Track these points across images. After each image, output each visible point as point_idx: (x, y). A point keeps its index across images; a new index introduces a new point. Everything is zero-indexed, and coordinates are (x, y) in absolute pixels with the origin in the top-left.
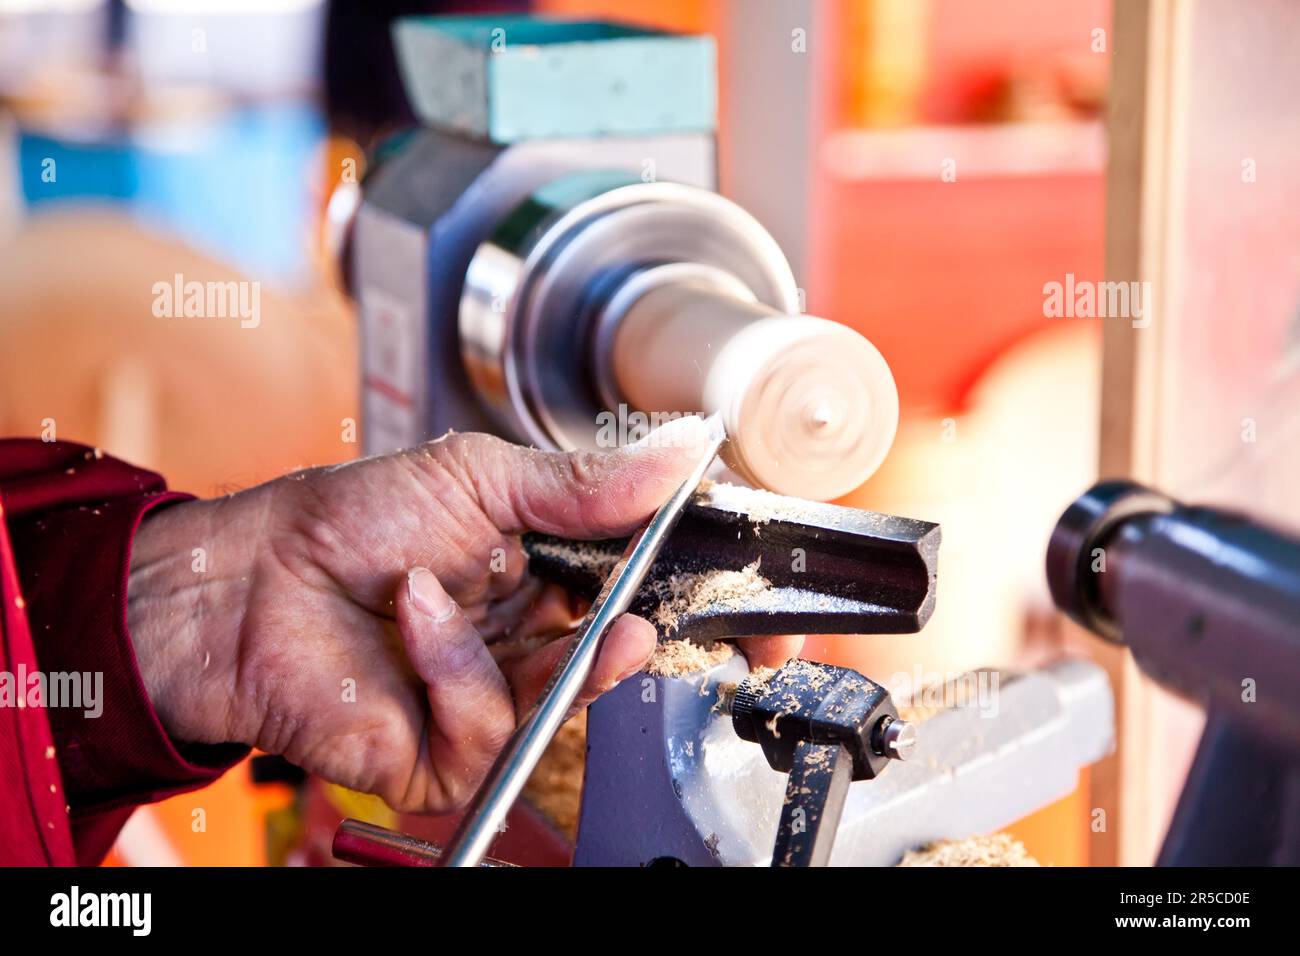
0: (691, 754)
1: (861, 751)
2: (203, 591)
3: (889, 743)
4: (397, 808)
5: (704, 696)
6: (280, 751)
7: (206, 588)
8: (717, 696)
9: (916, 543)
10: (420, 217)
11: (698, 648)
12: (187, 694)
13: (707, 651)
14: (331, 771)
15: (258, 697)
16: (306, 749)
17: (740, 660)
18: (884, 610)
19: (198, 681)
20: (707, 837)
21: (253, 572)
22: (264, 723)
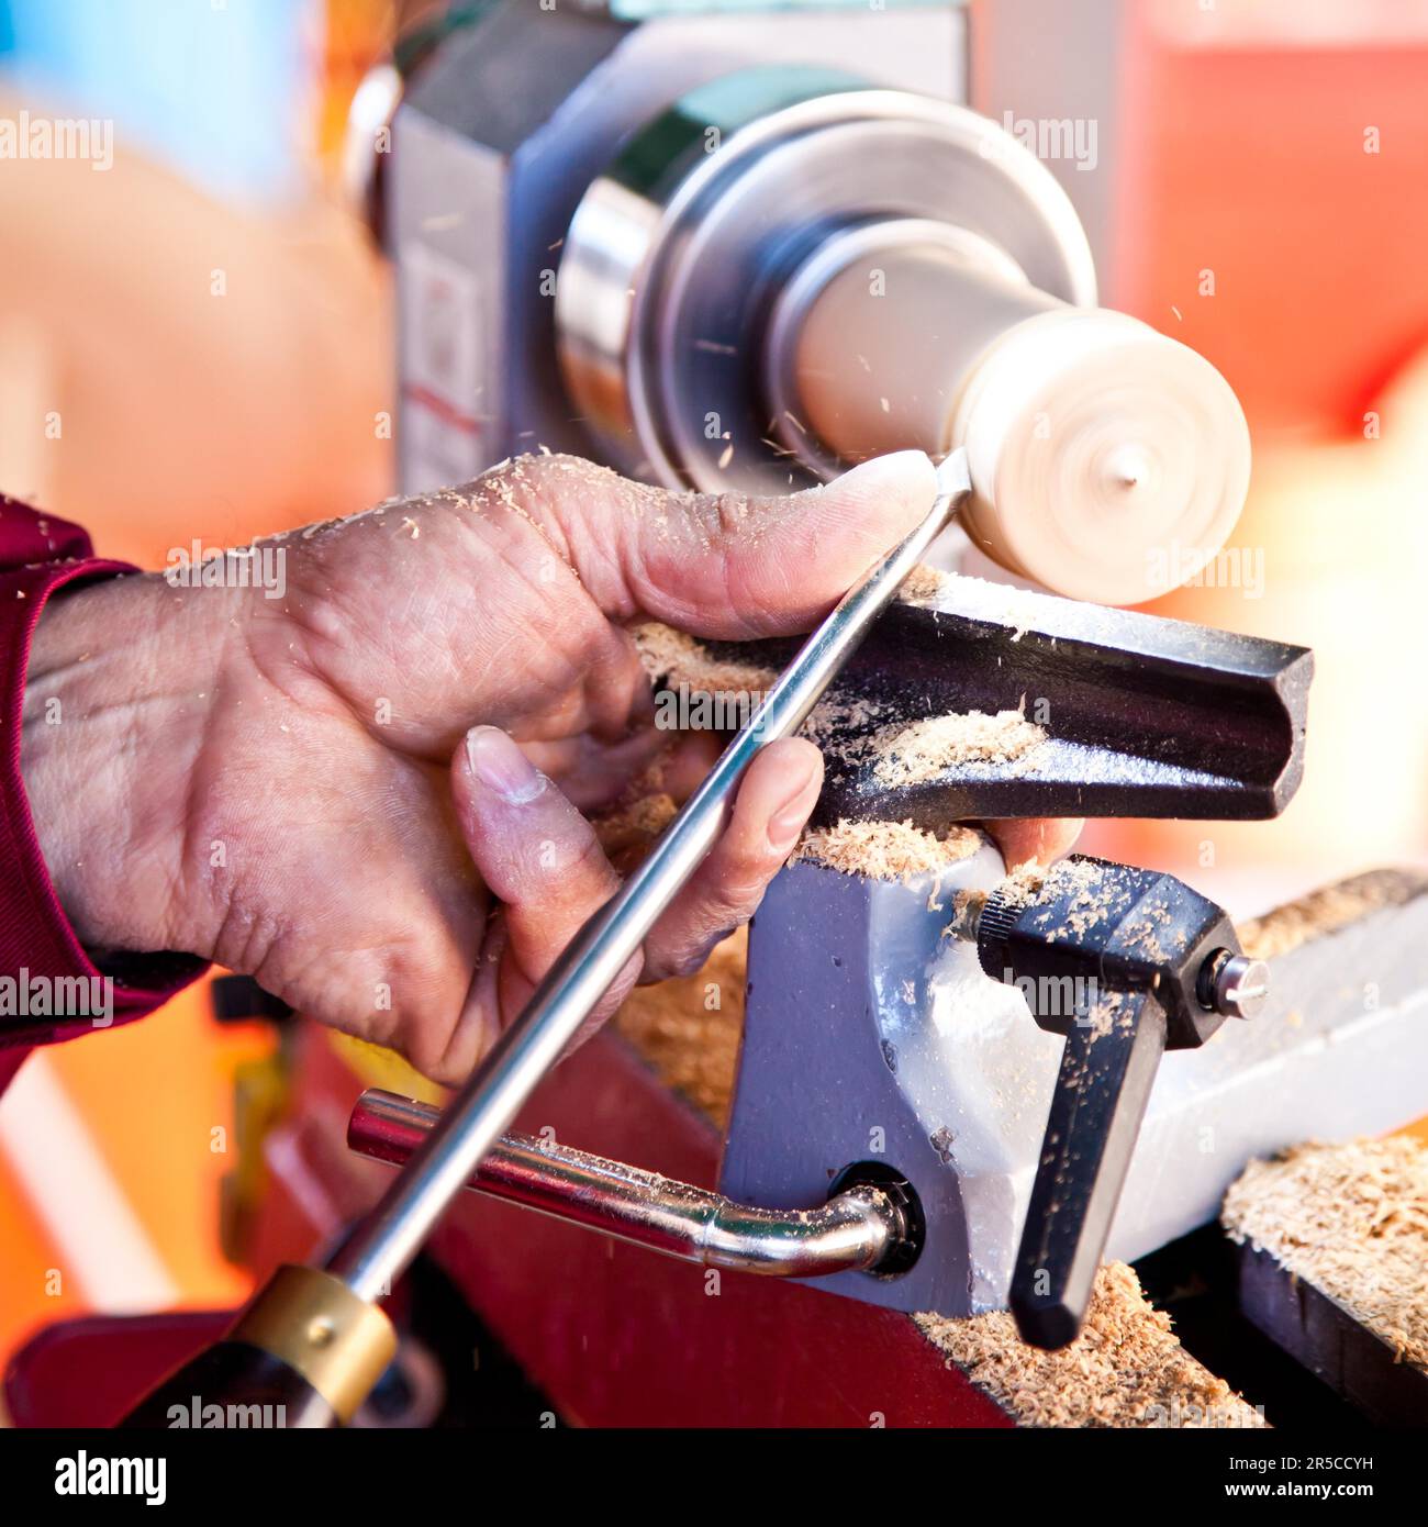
0: (911, 1001)
1: (1181, 1002)
2: (137, 712)
3: (1225, 993)
4: (431, 1070)
5: (936, 911)
6: (249, 971)
7: (143, 708)
8: (954, 911)
9: (1274, 678)
10: (497, 136)
11: (924, 834)
12: (106, 872)
13: (939, 840)
14: (330, 1008)
15: (216, 884)
16: (292, 970)
17: (991, 855)
18: (1220, 782)
19: (123, 851)
20: (934, 1130)
21: (218, 686)
22: (224, 925)
